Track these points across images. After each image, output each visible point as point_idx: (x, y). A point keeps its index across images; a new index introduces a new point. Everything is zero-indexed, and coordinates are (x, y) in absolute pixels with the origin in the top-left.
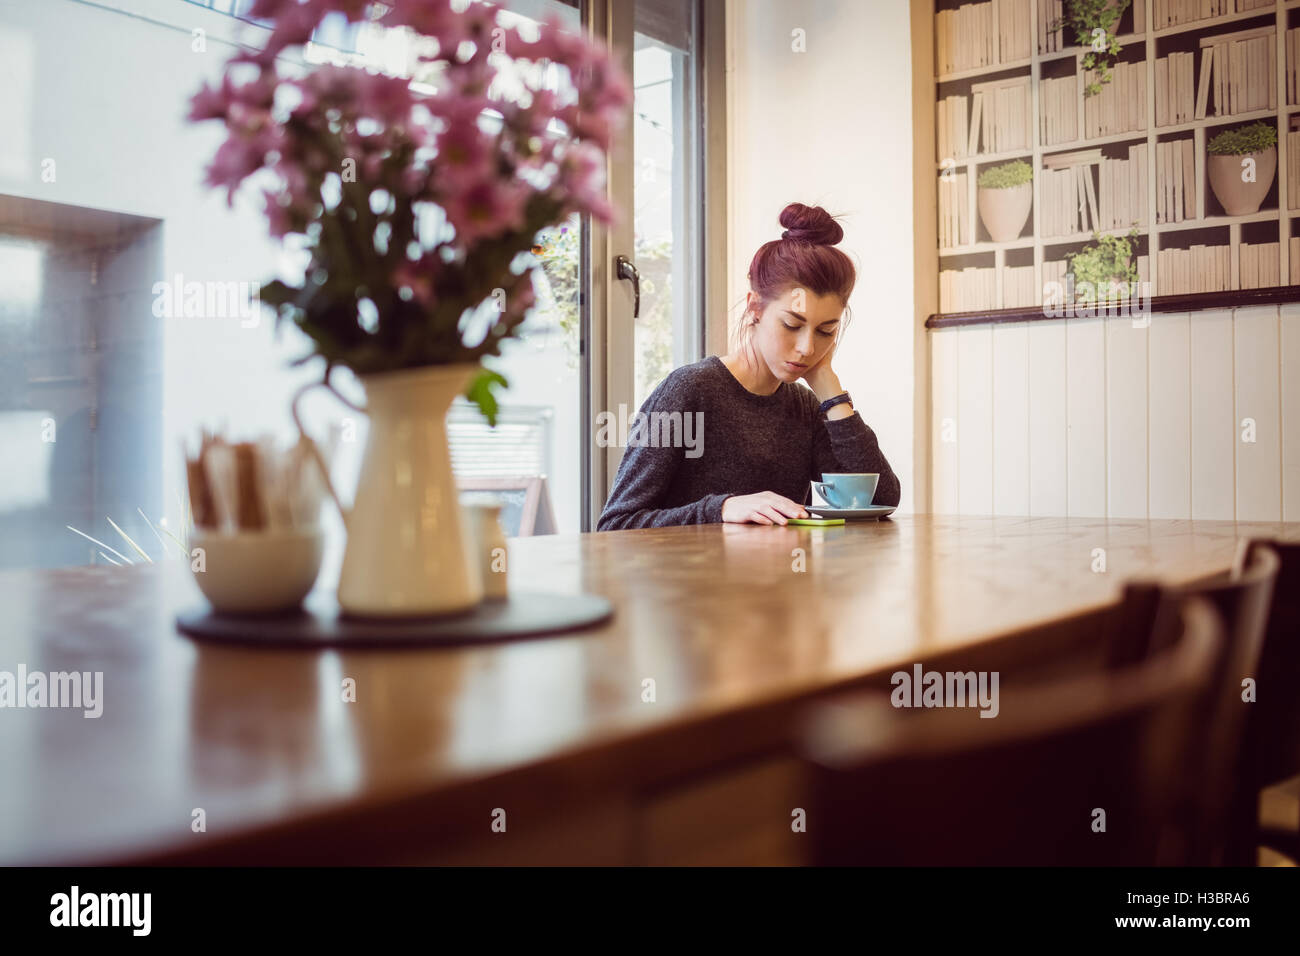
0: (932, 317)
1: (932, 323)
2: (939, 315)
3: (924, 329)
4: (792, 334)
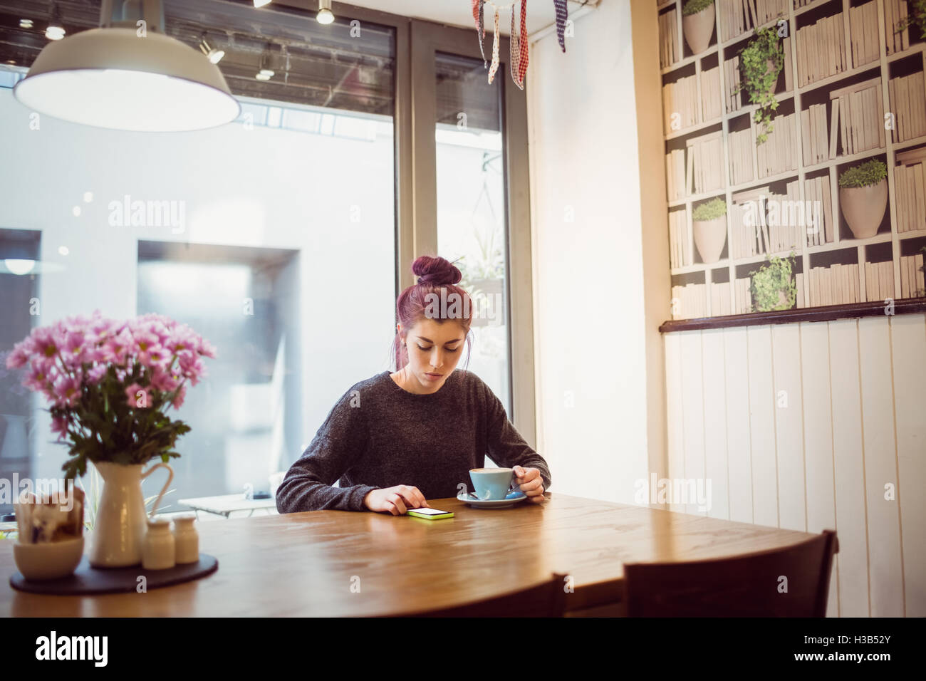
0: (665, 322)
2: (671, 322)
3: (658, 333)
4: (426, 354)
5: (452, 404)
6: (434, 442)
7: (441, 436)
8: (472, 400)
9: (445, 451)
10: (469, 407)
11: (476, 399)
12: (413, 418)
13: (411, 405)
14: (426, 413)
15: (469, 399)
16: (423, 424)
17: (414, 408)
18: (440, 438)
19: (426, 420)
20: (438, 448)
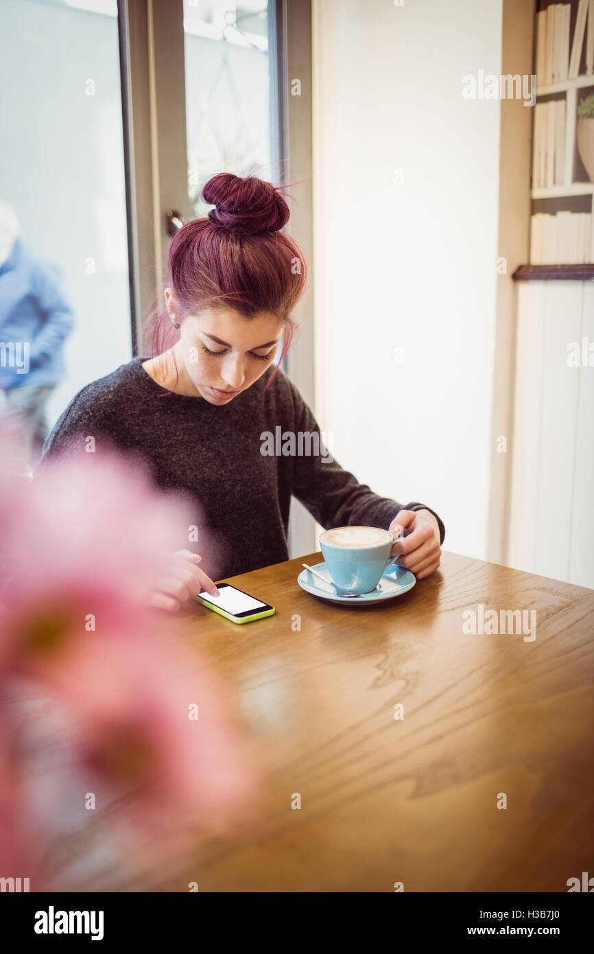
0: (520, 268)
1: (521, 274)
2: (529, 266)
4: (217, 359)
5: (243, 408)
6: (221, 475)
7: (232, 464)
8: (273, 402)
9: (238, 488)
10: (268, 414)
11: (278, 400)
12: (186, 438)
13: (182, 416)
14: (206, 427)
15: (267, 402)
16: (203, 446)
17: (187, 421)
18: (230, 468)
19: (208, 439)
20: (228, 486)
